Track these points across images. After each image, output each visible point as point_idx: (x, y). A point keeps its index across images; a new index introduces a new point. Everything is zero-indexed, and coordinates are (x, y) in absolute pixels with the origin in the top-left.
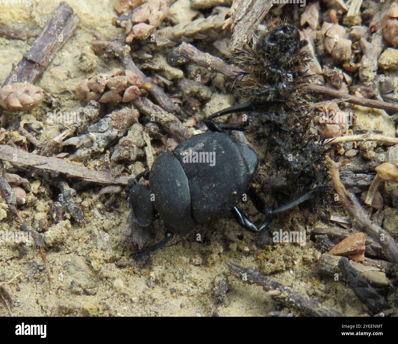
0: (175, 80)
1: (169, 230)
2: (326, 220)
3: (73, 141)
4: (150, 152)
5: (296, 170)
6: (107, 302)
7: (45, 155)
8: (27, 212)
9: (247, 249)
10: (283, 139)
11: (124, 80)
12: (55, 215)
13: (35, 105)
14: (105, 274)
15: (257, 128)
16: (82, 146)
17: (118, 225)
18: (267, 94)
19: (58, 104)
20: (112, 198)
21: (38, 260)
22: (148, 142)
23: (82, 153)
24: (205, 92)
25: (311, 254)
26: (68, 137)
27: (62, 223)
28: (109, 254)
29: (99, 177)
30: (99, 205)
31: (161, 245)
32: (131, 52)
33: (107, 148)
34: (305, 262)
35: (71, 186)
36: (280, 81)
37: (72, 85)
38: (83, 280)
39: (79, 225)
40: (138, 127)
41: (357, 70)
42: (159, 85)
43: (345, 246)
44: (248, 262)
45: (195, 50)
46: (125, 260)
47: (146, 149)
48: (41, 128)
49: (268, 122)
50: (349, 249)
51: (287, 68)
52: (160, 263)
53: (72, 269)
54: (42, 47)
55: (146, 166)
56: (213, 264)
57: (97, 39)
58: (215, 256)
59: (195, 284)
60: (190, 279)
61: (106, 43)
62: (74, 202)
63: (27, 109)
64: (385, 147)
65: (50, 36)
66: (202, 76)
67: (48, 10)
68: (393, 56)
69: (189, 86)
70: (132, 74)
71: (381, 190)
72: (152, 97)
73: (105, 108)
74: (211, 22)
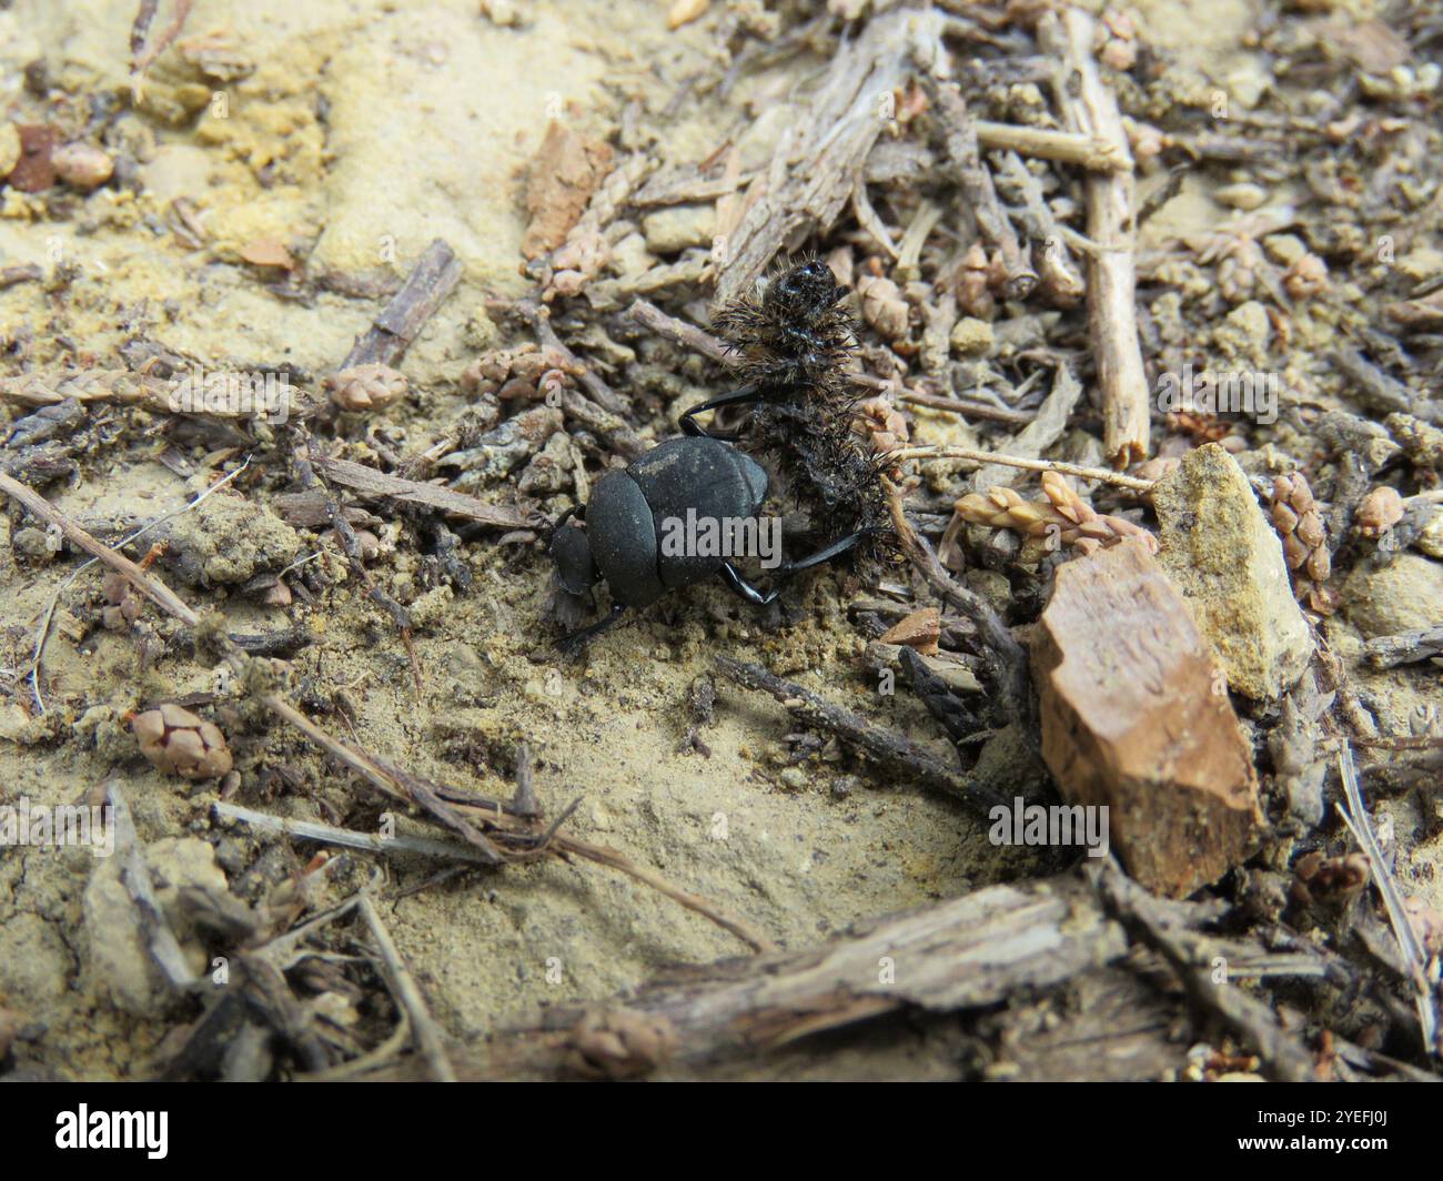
0: (621, 365)
2: (871, 590)
3: (456, 458)
4: (582, 479)
5: (831, 498)
6: (516, 718)
7: (410, 478)
8: (380, 572)
9: (745, 634)
10: (810, 449)
11: (541, 360)
12: (426, 577)
13: (392, 401)
14: (511, 673)
15: (768, 430)
16: (471, 467)
17: (531, 595)
18: (784, 373)
19: (430, 402)
20: (521, 551)
21: (399, 652)
22: (579, 462)
23: (470, 478)
24: (671, 384)
25: (849, 642)
26: (447, 453)
27: (438, 590)
28: (518, 640)
29: (499, 516)
30: (499, 563)
31: (601, 628)
32: (551, 318)
33: (511, 471)
34: (840, 655)
35: (452, 531)
36: (805, 351)
37: (452, 371)
38: (473, 685)
39: (466, 596)
40: (562, 438)
41: (917, 353)
42: (595, 372)
43: (905, 631)
44: (746, 655)
45: (658, 313)
46: (542, 653)
47: (576, 473)
48: (402, 438)
49: (786, 419)
50: (914, 634)
52: (602, 656)
53: (455, 665)
54: (403, 309)
55: (575, 501)
56: (689, 658)
57: (494, 297)
58: (692, 645)
59: (661, 691)
60: (652, 682)
61: (508, 305)
62: (456, 558)
63: (378, 406)
64: (964, 475)
65: (416, 293)
66: (663, 360)
67: (413, 252)
68: (974, 331)
69: (641, 374)
70: (552, 350)
71: (962, 540)
72: (584, 389)
73: (508, 408)
74: (680, 271)
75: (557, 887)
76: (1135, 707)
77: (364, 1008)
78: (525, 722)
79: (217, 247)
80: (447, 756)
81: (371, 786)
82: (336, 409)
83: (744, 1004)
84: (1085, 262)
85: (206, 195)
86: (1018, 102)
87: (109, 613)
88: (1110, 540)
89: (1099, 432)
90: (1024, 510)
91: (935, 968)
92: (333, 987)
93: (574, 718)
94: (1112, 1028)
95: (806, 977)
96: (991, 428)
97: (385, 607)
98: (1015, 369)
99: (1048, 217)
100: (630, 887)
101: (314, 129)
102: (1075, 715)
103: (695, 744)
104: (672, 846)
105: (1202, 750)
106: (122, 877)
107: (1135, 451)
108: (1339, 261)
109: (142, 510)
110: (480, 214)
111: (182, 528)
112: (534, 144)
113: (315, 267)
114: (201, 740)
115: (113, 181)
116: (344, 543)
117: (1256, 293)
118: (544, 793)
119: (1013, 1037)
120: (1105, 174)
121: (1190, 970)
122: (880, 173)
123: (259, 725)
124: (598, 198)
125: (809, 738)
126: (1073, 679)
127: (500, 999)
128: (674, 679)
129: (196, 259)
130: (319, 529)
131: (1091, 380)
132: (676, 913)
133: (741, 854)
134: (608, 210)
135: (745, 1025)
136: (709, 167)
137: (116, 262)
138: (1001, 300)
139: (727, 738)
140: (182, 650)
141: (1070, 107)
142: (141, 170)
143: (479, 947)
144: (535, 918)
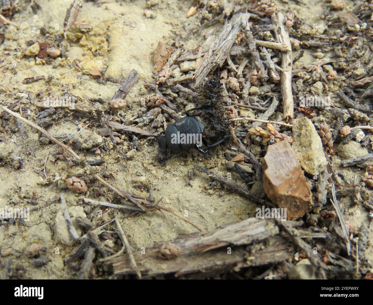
0: (175, 98)
1: (172, 152)
2: (230, 149)
3: (137, 120)
4: (165, 124)
5: (219, 131)
6: (150, 179)
7: (127, 125)
8: (120, 146)
9: (201, 160)
10: (214, 119)
11: (156, 98)
12: (130, 147)
13: (123, 107)
14: (149, 169)
15: (205, 115)
16: (141, 122)
17: (154, 151)
18: (208, 103)
19: (132, 107)
20: (151, 141)
21: (124, 164)
22: (165, 120)
23: (140, 124)
24: (185, 102)
25: (224, 161)
26: (135, 119)
27: (133, 150)
28: (150, 161)
29: (146, 133)
30: (147, 144)
31: (169, 158)
32: (158, 88)
33: (149, 123)
34: (222, 164)
35: (136, 136)
36: (213, 98)
37: (137, 100)
38: (141, 171)
39: (139, 151)
40: (161, 115)
41: (241, 94)
42: (169, 100)
43: (237, 159)
44: (201, 164)
45: (182, 87)
46: (156, 164)
47: (164, 123)
48: (125, 115)
49: (209, 113)
50: (238, 160)
51: (215, 93)
52: (169, 165)
53: (137, 167)
54: (126, 86)
55: (164, 129)
56: (188, 165)
57: (146, 83)
58: (189, 162)
59: (182, 172)
60: (180, 170)
61: (149, 84)
62: (137, 142)
63: (120, 108)
64: (251, 122)
65: (129, 82)
66: (184, 96)
67: (128, 72)
68: (254, 89)
69: (180, 100)
70: (159, 95)
71: (250, 138)
72: (166, 104)
73: (149, 108)
74: (188, 76)
75: (158, 216)
76: (282, 179)
77: (116, 243)
78: (152, 179)
79: (84, 71)
80: (135, 187)
81: (118, 194)
82: (111, 109)
83: (197, 242)
84: (281, 73)
85: (82, 58)
86: (265, 35)
87: (61, 156)
88: (282, 139)
89: (282, 111)
90: (263, 132)
91: (237, 236)
92: (109, 239)
93: (162, 178)
94: (276, 249)
95: (210, 237)
96: (258, 112)
97: (121, 154)
98: (264, 98)
99: (272, 64)
100: (174, 216)
101: (106, 43)
102: (269, 181)
103: (189, 184)
104: (183, 207)
105: (298, 188)
106: (63, 215)
107: (290, 117)
108: (340, 71)
109: (67, 132)
110: (143, 63)
111: (76, 137)
112: (156, 46)
113: (106, 76)
114: (80, 184)
115: (61, 56)
116: (112, 140)
118: (155, 195)
119: (253, 251)
120: (286, 52)
121: (293, 236)
122: (233, 53)
123: (94, 181)
124: (170, 59)
125: (214, 183)
126: (269, 172)
127: (145, 241)
128: (185, 170)
129: (80, 74)
130: (107, 137)
131: (281, 100)
132: (183, 222)
133: (198, 209)
134: (172, 62)
135: (196, 248)
136: (195, 52)
137: (62, 75)
138: (261, 82)
139: (196, 183)
140: (76, 164)
141: (278, 36)
142: (67, 53)
143: (141, 229)
144: (153, 223)
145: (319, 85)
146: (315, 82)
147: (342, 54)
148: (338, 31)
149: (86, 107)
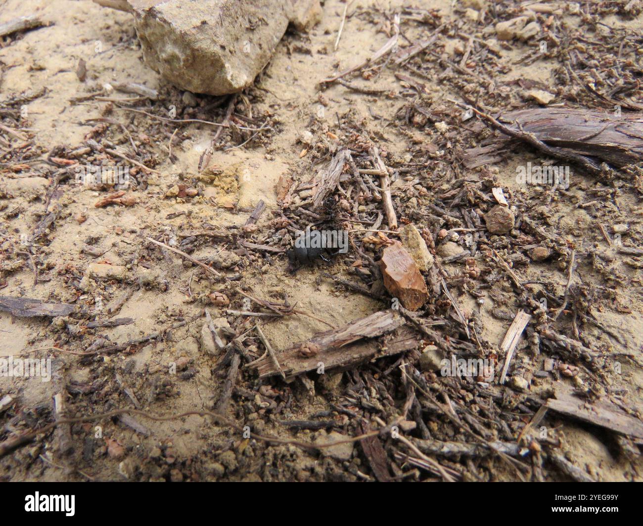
0: (297, 220)
1: (301, 263)
2: (348, 257)
3: (268, 240)
7: (260, 244)
8: (255, 263)
9: (325, 268)
11: (282, 220)
12: (264, 263)
13: (255, 231)
14: (282, 279)
16: (271, 241)
17: (284, 264)
19: (262, 230)
20: (282, 256)
21: (260, 277)
22: (291, 239)
23: (271, 243)
24: (307, 223)
25: (345, 267)
26: (266, 239)
27: (267, 265)
28: (283, 273)
29: (277, 250)
30: (278, 259)
31: (298, 269)
32: (283, 212)
33: (279, 241)
34: (343, 270)
35: (268, 254)
36: (332, 214)
37: (266, 224)
38: (275, 282)
39: (272, 266)
40: (287, 235)
41: (352, 213)
42: (293, 222)
44: (326, 272)
45: (303, 210)
46: (287, 275)
47: (291, 241)
48: (258, 237)
50: (357, 265)
51: (334, 210)
52: (299, 274)
53: (271, 279)
54: (256, 213)
55: (291, 246)
56: (315, 273)
57: (272, 210)
58: (316, 271)
59: (310, 280)
60: (309, 278)
61: (275, 211)
62: (270, 259)
63: (252, 232)
64: (363, 234)
65: (257, 210)
66: (305, 218)
67: (256, 203)
68: (362, 208)
69: (301, 221)
70: (284, 218)
71: (364, 246)
72: (291, 225)
73: (277, 230)
74: (306, 202)
75: (294, 319)
76: (402, 275)
77: (259, 347)
78: (285, 288)
79: (219, 205)
80: (271, 296)
81: (257, 304)
82: (244, 233)
83: (333, 339)
84: (381, 193)
85: (216, 196)
86: (366, 165)
87: (203, 276)
88: (392, 244)
89: (387, 224)
90: (375, 239)
91: (369, 329)
92: (252, 344)
93: (294, 286)
94: (405, 338)
95: (344, 333)
96: (367, 225)
97: (257, 269)
98: (370, 214)
99: (374, 185)
100: (308, 318)
101: (236, 182)
102: (391, 277)
103: (318, 289)
104: (316, 309)
105: (416, 282)
106: (209, 327)
107: (394, 227)
108: (429, 188)
109: (208, 255)
110: (268, 195)
111: (216, 258)
112: (277, 181)
113: (238, 207)
114: (223, 298)
115: (198, 194)
116: (248, 258)
117: (413, 196)
118: (290, 302)
119: (386, 342)
120: (384, 176)
121: (419, 325)
122: (342, 180)
123: (235, 294)
124: (290, 189)
125: (339, 286)
126: (389, 270)
127: (285, 343)
128: (313, 277)
129: (216, 208)
130: (243, 256)
131: (385, 215)
132: (317, 322)
133: (329, 310)
134: (292, 192)
135: (333, 344)
136: (310, 182)
137: (200, 210)
138: (367, 202)
139: (324, 288)
140: (218, 281)
141: (376, 165)
142: (203, 192)
143: (280, 333)
144: (290, 326)
145: (414, 200)
146: (409, 198)
147: (427, 176)
148: (422, 159)
149: (223, 232)
